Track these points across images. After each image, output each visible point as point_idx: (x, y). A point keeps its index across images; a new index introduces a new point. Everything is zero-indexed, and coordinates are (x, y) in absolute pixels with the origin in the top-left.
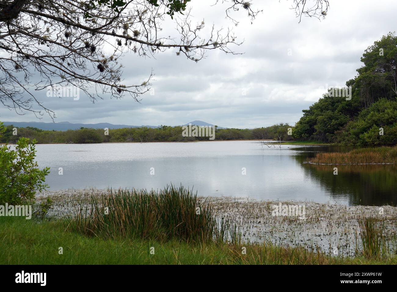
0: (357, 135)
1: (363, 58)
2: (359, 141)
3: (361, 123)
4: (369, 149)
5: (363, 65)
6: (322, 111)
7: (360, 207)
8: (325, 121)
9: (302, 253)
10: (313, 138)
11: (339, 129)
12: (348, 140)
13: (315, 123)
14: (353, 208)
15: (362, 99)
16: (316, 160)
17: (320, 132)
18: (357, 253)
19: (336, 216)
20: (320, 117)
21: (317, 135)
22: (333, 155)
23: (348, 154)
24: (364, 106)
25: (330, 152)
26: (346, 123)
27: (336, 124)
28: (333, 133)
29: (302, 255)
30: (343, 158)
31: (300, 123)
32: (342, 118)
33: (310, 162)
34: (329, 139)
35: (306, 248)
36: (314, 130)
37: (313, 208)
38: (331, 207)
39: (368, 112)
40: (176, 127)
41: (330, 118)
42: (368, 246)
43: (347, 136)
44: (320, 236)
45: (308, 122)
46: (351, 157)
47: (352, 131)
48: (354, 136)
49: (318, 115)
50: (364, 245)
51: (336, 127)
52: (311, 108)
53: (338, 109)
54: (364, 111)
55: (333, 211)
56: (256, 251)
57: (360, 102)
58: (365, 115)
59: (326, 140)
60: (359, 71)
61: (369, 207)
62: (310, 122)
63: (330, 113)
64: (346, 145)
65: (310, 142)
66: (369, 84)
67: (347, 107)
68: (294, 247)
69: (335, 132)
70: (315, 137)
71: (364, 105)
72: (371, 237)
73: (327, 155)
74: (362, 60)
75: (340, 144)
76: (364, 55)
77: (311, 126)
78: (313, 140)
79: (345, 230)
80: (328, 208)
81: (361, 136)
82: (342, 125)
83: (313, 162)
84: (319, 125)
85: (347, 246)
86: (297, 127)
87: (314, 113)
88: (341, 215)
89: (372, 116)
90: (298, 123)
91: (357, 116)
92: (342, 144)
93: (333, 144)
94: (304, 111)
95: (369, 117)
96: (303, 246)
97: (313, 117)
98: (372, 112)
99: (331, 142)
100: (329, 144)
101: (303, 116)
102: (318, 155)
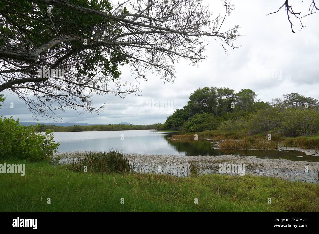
0: (188, 127)
1: (190, 97)
2: (189, 130)
3: (189, 123)
4: (192, 133)
5: (190, 100)
6: (174, 118)
7: (189, 156)
8: (175, 122)
9: (166, 176)
10: (171, 129)
11: (181, 125)
12: (185, 130)
13: (172, 123)
14: (187, 157)
15: (190, 113)
16: (172, 138)
17: (174, 126)
18: (188, 175)
19: (180, 160)
20: (173, 121)
21: (172, 127)
22: (179, 135)
23: (185, 135)
24: (190, 116)
25: (178, 134)
26: (184, 123)
27: (180, 123)
28: (179, 127)
29: (166, 177)
30: (183, 137)
31: (166, 123)
32: (182, 121)
33: (170, 139)
34: (177, 129)
35: (168, 174)
36: (171, 126)
37: (171, 157)
38: (178, 157)
39: (192, 118)
40: (115, 125)
41: (178, 121)
42: (192, 172)
43: (184, 128)
44: (173, 169)
45: (169, 123)
46: (186, 136)
47: (186, 126)
48: (187, 128)
49: (173, 120)
50: (191, 172)
51: (180, 124)
52: (170, 117)
53: (181, 117)
54: (190, 118)
55: (179, 158)
56: (148, 176)
57: (189, 115)
58: (191, 120)
59: (176, 130)
60: (188, 102)
61: (192, 156)
62: (170, 122)
63: (177, 119)
64: (184, 132)
65: (170, 130)
66: (192, 107)
67: (184, 117)
68: (163, 173)
69: (180, 127)
70: (172, 128)
71: (190, 115)
72: (193, 169)
73: (176, 136)
74: (189, 98)
75: (181, 131)
76: (190, 96)
77: (170, 124)
78: (171, 130)
79: (183, 166)
80: (177, 157)
81: (189, 128)
82: (182, 123)
83: (171, 139)
84: (173, 124)
85: (184, 172)
86: (164, 125)
87: (171, 119)
88: (182, 160)
89: (194, 120)
90: (165, 123)
91: (188, 120)
92: (182, 131)
93: (179, 131)
94: (167, 118)
95: (192, 120)
96: (167, 173)
97: (171, 120)
98: (193, 119)
99: (178, 130)
100: (177, 131)
101: (167, 120)
102: (173, 136)
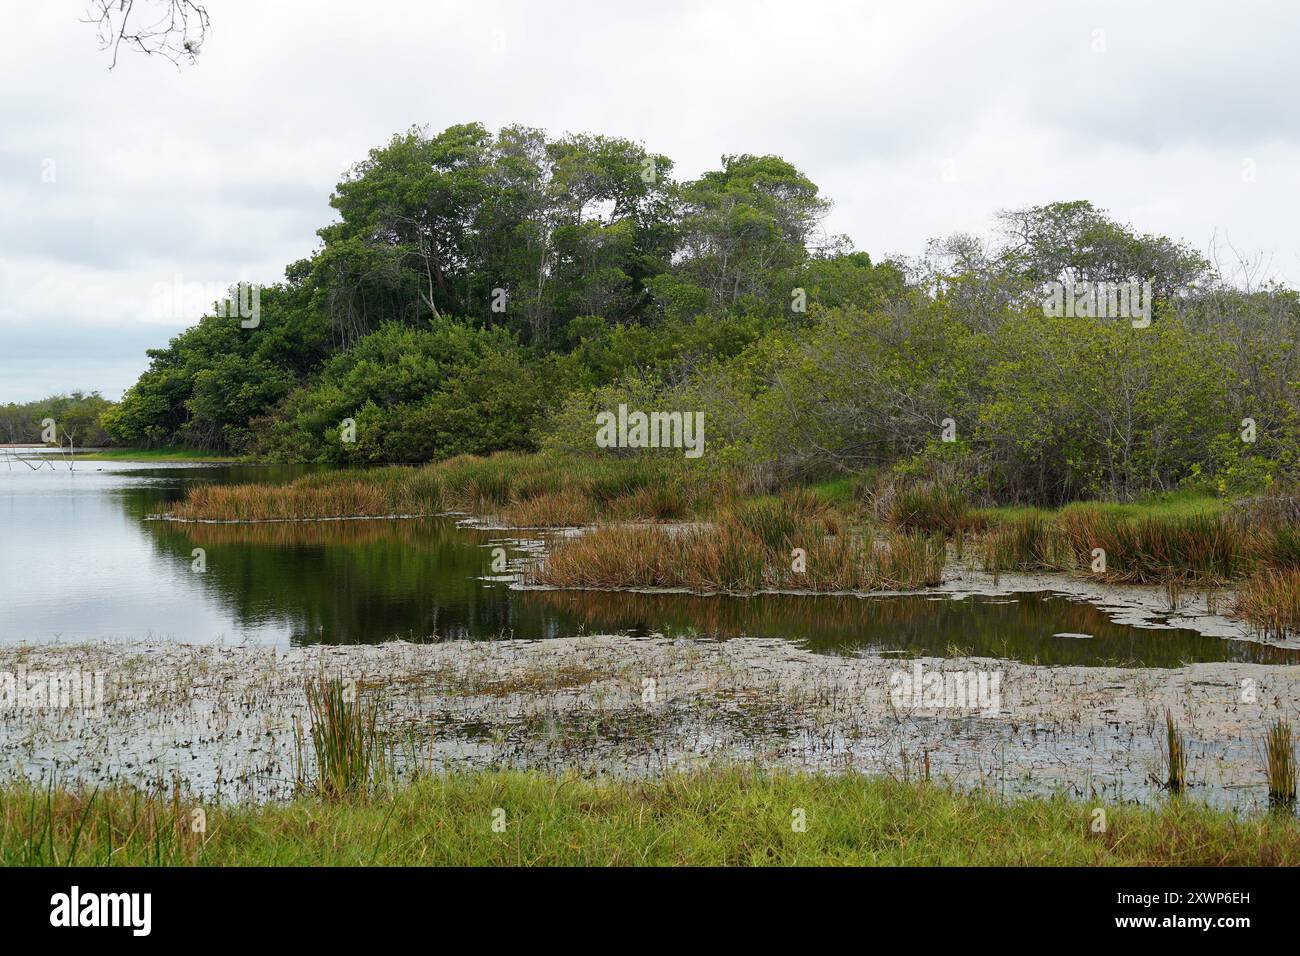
0: (317, 430)
1: (338, 196)
2: (325, 448)
3: (329, 395)
4: (350, 472)
5: (336, 218)
6: (209, 353)
7: (317, 649)
8: (219, 387)
9: (128, 805)
10: (180, 441)
11: (262, 413)
12: (291, 448)
13: (188, 394)
14: (298, 654)
15: (333, 321)
16: (188, 508)
17: (203, 421)
18: (299, 789)
19: (243, 682)
20: (203, 375)
21: (194, 428)
22: (243, 491)
23: (288, 490)
24: (338, 344)
25: (234, 484)
26: (284, 394)
27: (254, 396)
28: (245, 425)
29: (125, 810)
30: (272, 502)
31: (140, 391)
32: (274, 378)
33: (168, 517)
34: (233, 444)
35: (143, 786)
36: (184, 415)
37: (170, 661)
38: (230, 654)
39: (352, 363)
41: (237, 378)
42: (333, 766)
43: (288, 433)
44: (188, 745)
45: (165, 390)
46: (297, 499)
47: (301, 418)
48: (309, 435)
49: (197, 367)
50: (322, 764)
51: (253, 405)
52: (175, 344)
53: (262, 348)
54: (338, 359)
55: (233, 666)
57: (328, 331)
58: (343, 371)
59: (221, 446)
60: (327, 235)
61: (342, 648)
62: (172, 388)
63: (234, 360)
64: (284, 460)
65: (173, 451)
66: (356, 276)
67: (289, 346)
68: (104, 786)
69: (252, 422)
70: (188, 435)
71: (337, 339)
72: (342, 738)
73: (222, 492)
74: (335, 204)
75: (265, 460)
76: (340, 188)
77: (173, 401)
78: (180, 445)
79: (269, 722)
80: (218, 658)
81: (329, 433)
82: (272, 398)
83: (177, 516)
84: (200, 399)
85: (269, 771)
86: (127, 405)
87: (184, 360)
88: (259, 676)
89: (363, 374)
90: (131, 392)
91: (318, 372)
92: (273, 457)
93: (243, 459)
94: (151, 354)
95: (352, 375)
96: (132, 780)
97: (181, 374)
98: (361, 363)
99: (237, 452)
100: (230, 460)
101: (148, 368)
102: (194, 493)
